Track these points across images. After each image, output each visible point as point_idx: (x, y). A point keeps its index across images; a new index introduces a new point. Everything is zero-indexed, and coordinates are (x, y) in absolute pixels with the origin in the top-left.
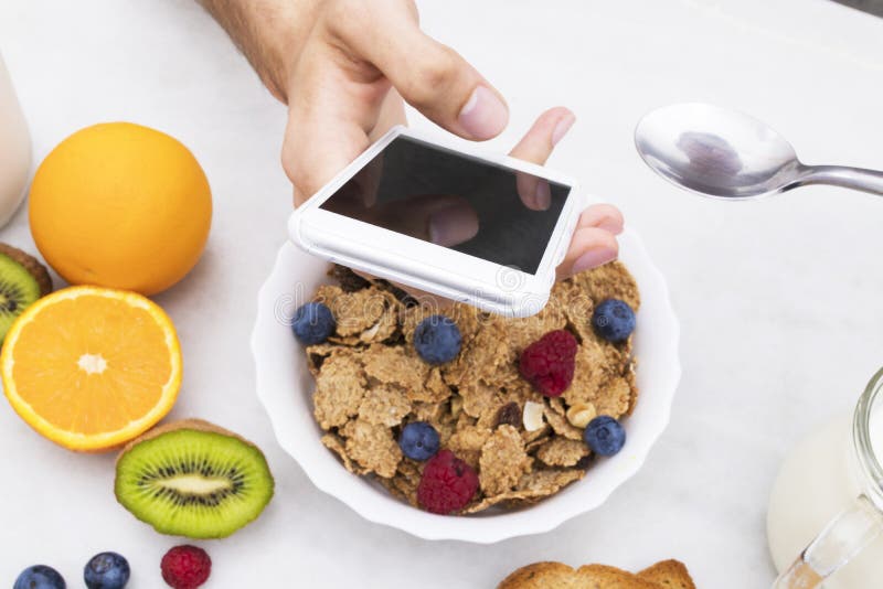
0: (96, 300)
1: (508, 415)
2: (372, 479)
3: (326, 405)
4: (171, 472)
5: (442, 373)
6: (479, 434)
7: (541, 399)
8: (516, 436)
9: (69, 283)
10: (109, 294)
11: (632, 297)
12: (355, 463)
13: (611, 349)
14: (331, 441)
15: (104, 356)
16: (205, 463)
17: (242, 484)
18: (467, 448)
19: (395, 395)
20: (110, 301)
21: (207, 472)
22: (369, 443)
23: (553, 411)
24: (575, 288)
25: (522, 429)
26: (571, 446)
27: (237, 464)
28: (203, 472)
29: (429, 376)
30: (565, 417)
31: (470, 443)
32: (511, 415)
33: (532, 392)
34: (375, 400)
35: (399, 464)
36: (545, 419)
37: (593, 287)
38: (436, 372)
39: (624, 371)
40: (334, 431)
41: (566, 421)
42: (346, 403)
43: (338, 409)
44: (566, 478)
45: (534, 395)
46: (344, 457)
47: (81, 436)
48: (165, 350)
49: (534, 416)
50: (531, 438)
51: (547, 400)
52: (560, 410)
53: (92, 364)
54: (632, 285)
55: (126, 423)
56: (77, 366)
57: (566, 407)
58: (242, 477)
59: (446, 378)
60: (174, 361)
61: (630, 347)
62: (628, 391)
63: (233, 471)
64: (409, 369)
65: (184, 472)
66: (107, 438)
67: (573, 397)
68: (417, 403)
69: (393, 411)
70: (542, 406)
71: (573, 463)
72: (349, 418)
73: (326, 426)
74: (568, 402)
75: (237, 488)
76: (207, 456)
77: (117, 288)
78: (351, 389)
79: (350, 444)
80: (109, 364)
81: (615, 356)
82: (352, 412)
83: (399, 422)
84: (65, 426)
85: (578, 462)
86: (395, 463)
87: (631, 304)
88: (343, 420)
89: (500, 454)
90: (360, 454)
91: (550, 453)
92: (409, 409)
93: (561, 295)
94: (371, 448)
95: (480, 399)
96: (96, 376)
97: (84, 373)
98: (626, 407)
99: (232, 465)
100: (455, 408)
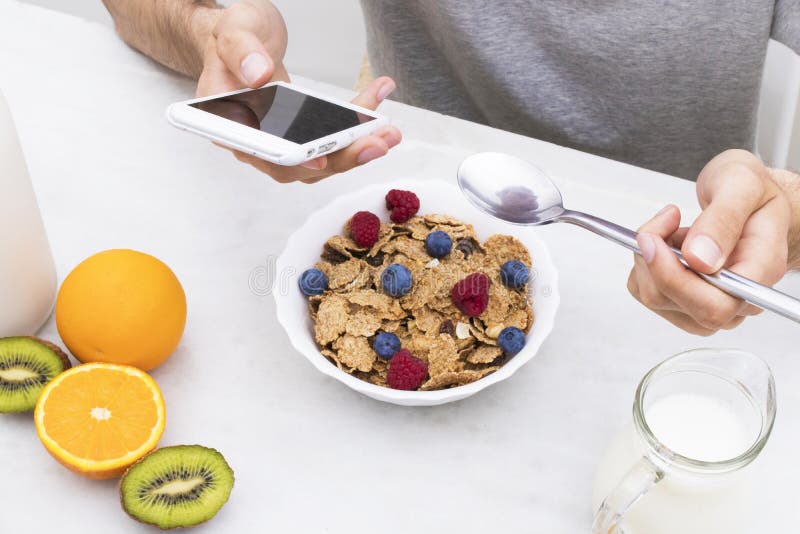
0: (103, 372)
1: (445, 328)
2: (357, 373)
3: (323, 328)
4: (160, 482)
5: (400, 304)
6: (427, 339)
7: (468, 321)
8: (451, 341)
9: (82, 361)
10: (114, 368)
11: (526, 260)
12: (344, 366)
13: (514, 294)
14: (327, 353)
15: (109, 409)
16: (182, 469)
17: (211, 478)
18: (418, 349)
19: (370, 317)
20: (114, 372)
21: (185, 476)
22: (353, 350)
23: (476, 328)
24: (488, 256)
25: (456, 338)
26: (489, 349)
27: (204, 465)
28: (182, 476)
29: (392, 304)
30: (485, 334)
31: (421, 345)
32: (448, 328)
33: (461, 316)
34: (357, 321)
35: (373, 364)
36: (471, 333)
37: (501, 260)
38: (397, 302)
39: (523, 306)
40: (329, 346)
41: (486, 336)
42: (338, 325)
43: (332, 330)
44: (486, 371)
45: (463, 318)
46: (336, 360)
47: (92, 462)
48: (153, 405)
49: (463, 330)
50: (462, 345)
51: (471, 322)
52: (481, 329)
53: (100, 414)
54: (525, 252)
55: (126, 453)
56: (90, 416)
57: (485, 327)
58: (210, 472)
59: (403, 306)
60: (160, 412)
61: (526, 291)
62: (526, 316)
63: (203, 470)
64: (379, 300)
65: (170, 480)
66: (111, 464)
67: (489, 320)
68: (385, 321)
69: (369, 327)
70: (469, 326)
71: (491, 361)
72: (340, 335)
73: (323, 343)
74: (486, 324)
75: (209, 481)
76: (182, 464)
77: (118, 363)
78: (340, 315)
79: (340, 352)
80: (112, 414)
81: (517, 298)
82: (341, 330)
83: (373, 334)
84: (82, 455)
85: (495, 360)
86: (371, 363)
87: (527, 264)
88: (336, 336)
89: (441, 352)
90: (347, 359)
91: (476, 356)
92: (379, 326)
93: (478, 261)
94: (355, 353)
95: (427, 320)
96: (103, 421)
97: (95, 420)
98: (525, 325)
99: (201, 466)
100: (410, 325)
